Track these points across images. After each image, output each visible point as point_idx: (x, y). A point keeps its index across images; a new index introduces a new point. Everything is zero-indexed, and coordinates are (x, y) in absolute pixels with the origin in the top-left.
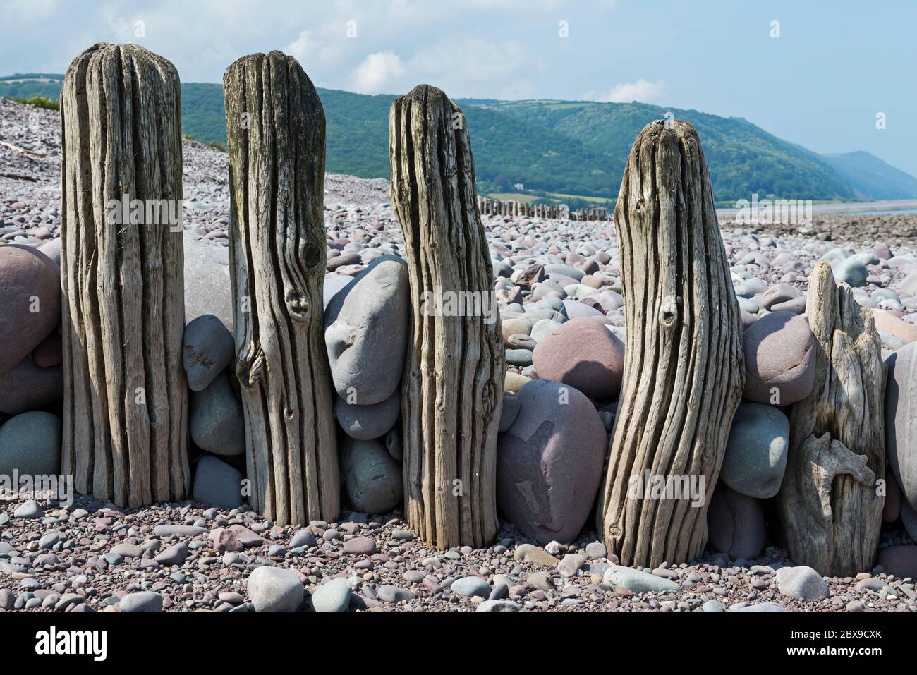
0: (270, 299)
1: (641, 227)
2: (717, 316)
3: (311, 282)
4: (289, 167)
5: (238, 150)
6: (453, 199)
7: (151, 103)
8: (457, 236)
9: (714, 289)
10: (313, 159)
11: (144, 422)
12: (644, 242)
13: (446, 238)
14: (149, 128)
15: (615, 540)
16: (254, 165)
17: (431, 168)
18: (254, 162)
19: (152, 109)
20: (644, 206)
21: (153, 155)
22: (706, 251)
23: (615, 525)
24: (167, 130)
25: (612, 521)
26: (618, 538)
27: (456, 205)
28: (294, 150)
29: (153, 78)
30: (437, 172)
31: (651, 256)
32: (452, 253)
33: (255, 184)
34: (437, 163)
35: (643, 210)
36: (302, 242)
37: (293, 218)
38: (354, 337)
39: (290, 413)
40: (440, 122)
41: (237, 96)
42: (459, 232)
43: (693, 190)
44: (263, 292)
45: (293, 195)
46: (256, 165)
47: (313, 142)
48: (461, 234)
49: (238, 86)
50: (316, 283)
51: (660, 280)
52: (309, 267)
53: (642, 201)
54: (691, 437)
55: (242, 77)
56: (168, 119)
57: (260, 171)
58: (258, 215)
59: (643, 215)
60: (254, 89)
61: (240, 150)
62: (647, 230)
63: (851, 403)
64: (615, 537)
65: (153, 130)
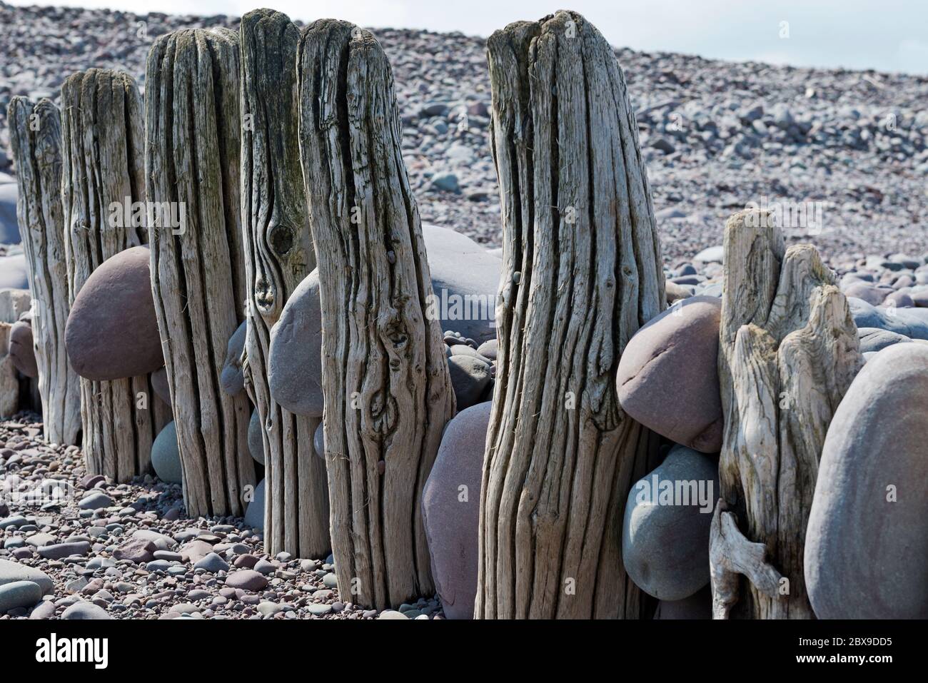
2: (563, 300)
3: (283, 270)
4: (260, 138)
6: (331, 157)
7: (182, 86)
8: (335, 204)
9: (564, 258)
10: (280, 127)
11: (190, 424)
13: (323, 207)
14: (178, 112)
17: (304, 121)
19: (183, 92)
21: (182, 141)
22: (555, 201)
24: (198, 112)
27: (336, 165)
28: (263, 119)
29: (188, 60)
30: (311, 125)
32: (331, 225)
34: (311, 114)
36: (271, 224)
37: (266, 197)
39: (270, 423)
40: (317, 63)
42: (337, 199)
43: (534, 111)
45: (266, 171)
47: (278, 108)
48: (339, 201)
50: (290, 272)
52: (280, 254)
54: (517, 483)
56: (199, 101)
63: (749, 451)
65: (184, 114)
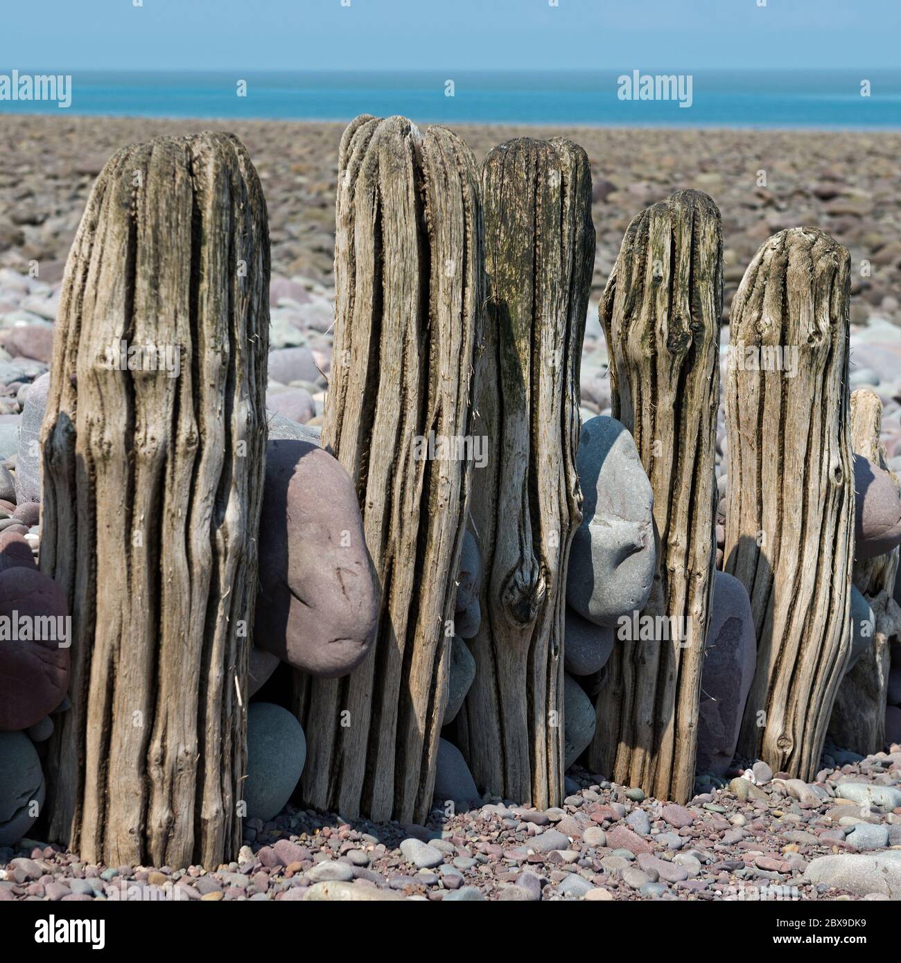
0: (559, 494)
1: (811, 365)
5: (523, 282)
12: (812, 384)
15: (784, 754)
16: (552, 304)
18: (552, 301)
20: (820, 339)
23: (783, 737)
25: (780, 732)
26: (789, 751)
31: (818, 401)
33: (552, 331)
35: (818, 343)
38: (644, 536)
41: (526, 204)
44: (551, 486)
46: (555, 304)
49: (524, 188)
51: (827, 430)
53: (818, 333)
55: (532, 175)
57: (559, 313)
58: (553, 376)
59: (818, 350)
60: (557, 195)
61: (527, 281)
62: (818, 368)
64: (785, 750)
